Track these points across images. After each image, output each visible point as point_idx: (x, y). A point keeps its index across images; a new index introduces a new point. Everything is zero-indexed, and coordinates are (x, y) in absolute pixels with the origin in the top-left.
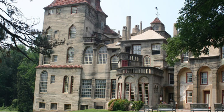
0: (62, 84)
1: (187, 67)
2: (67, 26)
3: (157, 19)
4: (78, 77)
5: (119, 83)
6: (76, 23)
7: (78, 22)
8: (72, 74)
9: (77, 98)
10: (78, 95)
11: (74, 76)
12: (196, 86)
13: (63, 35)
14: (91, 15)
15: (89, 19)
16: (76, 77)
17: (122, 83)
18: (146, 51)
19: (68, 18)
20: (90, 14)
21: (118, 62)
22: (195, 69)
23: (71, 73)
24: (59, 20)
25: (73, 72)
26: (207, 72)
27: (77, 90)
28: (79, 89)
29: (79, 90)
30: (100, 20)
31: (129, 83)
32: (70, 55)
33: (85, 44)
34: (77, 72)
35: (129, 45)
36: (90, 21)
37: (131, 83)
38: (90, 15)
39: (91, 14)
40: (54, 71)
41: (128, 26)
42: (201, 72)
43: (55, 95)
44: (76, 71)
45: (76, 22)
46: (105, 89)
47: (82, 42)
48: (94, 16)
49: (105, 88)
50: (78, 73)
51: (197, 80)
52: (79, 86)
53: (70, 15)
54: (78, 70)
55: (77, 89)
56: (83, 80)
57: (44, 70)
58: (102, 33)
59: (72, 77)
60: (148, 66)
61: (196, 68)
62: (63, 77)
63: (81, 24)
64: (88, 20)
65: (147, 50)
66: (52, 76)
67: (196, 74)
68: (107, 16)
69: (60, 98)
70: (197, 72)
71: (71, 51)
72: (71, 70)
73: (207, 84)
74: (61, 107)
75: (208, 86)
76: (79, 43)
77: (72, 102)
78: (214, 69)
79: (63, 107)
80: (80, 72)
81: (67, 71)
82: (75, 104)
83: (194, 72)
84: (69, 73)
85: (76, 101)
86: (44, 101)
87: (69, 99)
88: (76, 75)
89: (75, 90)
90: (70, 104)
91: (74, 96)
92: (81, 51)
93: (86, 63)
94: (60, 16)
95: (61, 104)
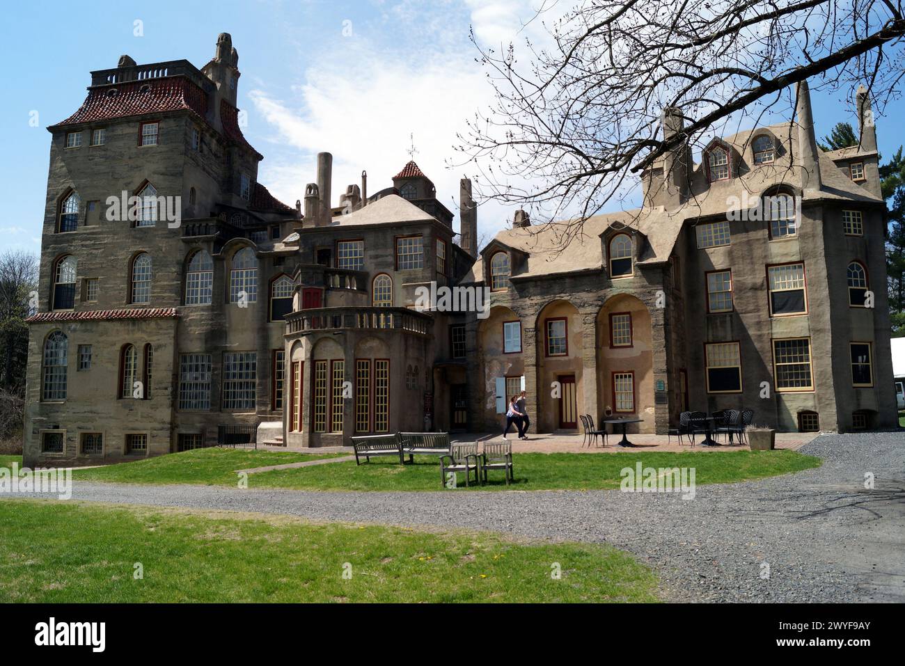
0: (116, 368)
1: (505, 305)
3: (411, 166)
4: (165, 346)
5: (293, 361)
6: (156, 176)
7: (163, 170)
8: (147, 339)
9: (165, 414)
10: (168, 402)
11: (152, 343)
12: (534, 362)
14: (206, 153)
15: (200, 163)
16: (159, 346)
17: (303, 362)
18: (380, 260)
19: (130, 158)
20: (201, 147)
21: (293, 296)
22: (531, 311)
23: (145, 336)
24: (103, 167)
25: (148, 330)
26: (565, 319)
27: (166, 389)
28: (170, 385)
29: (170, 389)
30: (237, 165)
31: (326, 360)
32: (139, 276)
33: (184, 241)
34: (161, 331)
35: (327, 241)
36: (204, 169)
37: (332, 361)
38: (201, 151)
39: (204, 147)
40: (86, 331)
41: (322, 184)
42: (547, 320)
43: (94, 409)
44: (161, 329)
45: (154, 173)
46: (253, 380)
47: (175, 234)
48: (215, 155)
49: (254, 377)
50: (165, 334)
51: (537, 342)
52: (170, 374)
53: (134, 151)
54: (163, 324)
55: (164, 385)
56: (181, 357)
57: (60, 327)
58: (245, 208)
59: (148, 347)
60: (385, 304)
61: (532, 305)
62: (118, 347)
63: (171, 178)
64: (198, 165)
65: (382, 256)
67: (533, 326)
68: (260, 157)
69: (112, 415)
70: (534, 318)
71: (144, 265)
72: (144, 326)
73: (567, 355)
74: (114, 443)
75: (570, 360)
76: (166, 237)
77: (150, 425)
78: (589, 310)
79: (121, 443)
80: (173, 331)
81: (131, 327)
82: (160, 433)
83: (527, 319)
84: (138, 335)
85: (164, 423)
86: (57, 427)
87: (140, 419)
88: (160, 342)
89: (160, 389)
90: (144, 432)
91: (154, 407)
92: (174, 262)
93: (192, 303)
94: (103, 153)
95: (115, 434)
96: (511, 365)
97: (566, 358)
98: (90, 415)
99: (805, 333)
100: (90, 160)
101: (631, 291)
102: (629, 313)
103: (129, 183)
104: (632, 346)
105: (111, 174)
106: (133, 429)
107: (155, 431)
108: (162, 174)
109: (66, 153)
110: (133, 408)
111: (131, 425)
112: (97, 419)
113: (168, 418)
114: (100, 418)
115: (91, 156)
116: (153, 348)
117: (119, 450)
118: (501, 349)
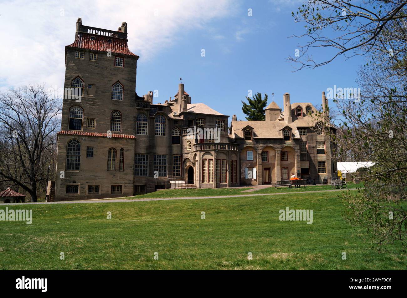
1: (251, 146)
2: (109, 81)
4: (131, 150)
8: (122, 146)
9: (131, 177)
10: (132, 173)
11: (125, 148)
13: (102, 92)
16: (128, 150)
19: (111, 70)
25: (123, 143)
26: (268, 151)
27: (131, 167)
28: (133, 166)
32: (114, 120)
33: (138, 109)
34: (129, 144)
43: (96, 174)
45: (123, 79)
47: (133, 106)
49: (165, 164)
50: (130, 145)
51: (262, 158)
52: (133, 162)
53: (113, 67)
54: (130, 141)
55: (130, 166)
57: (77, 138)
59: (122, 150)
61: (261, 147)
62: (108, 149)
65: (212, 125)
66: (88, 148)
67: (261, 153)
69: (104, 177)
70: (261, 150)
71: (116, 116)
72: (121, 141)
73: (268, 162)
74: (106, 189)
75: (269, 164)
76: (129, 106)
77: (124, 182)
78: (278, 149)
79: (110, 189)
80: (134, 144)
81: (114, 141)
82: (129, 185)
83: (259, 151)
84: (118, 145)
85: (130, 181)
86: (75, 182)
87: (119, 179)
88: (128, 148)
89: (128, 167)
90: (121, 185)
91: (126, 175)
92: (132, 117)
93: (139, 134)
94: (96, 64)
95: (106, 185)
96: (250, 164)
97: (268, 163)
98: (94, 177)
99: (325, 160)
100: (89, 66)
101: (291, 145)
102: (287, 151)
103: (111, 81)
104: (287, 160)
105: (101, 75)
106: (115, 183)
107: (126, 184)
108: (127, 80)
109: (76, 60)
110: (115, 174)
111: (114, 182)
112: (97, 179)
113: (132, 179)
114: (99, 178)
115: (90, 64)
116: (125, 151)
117: (108, 192)
118: (246, 159)
